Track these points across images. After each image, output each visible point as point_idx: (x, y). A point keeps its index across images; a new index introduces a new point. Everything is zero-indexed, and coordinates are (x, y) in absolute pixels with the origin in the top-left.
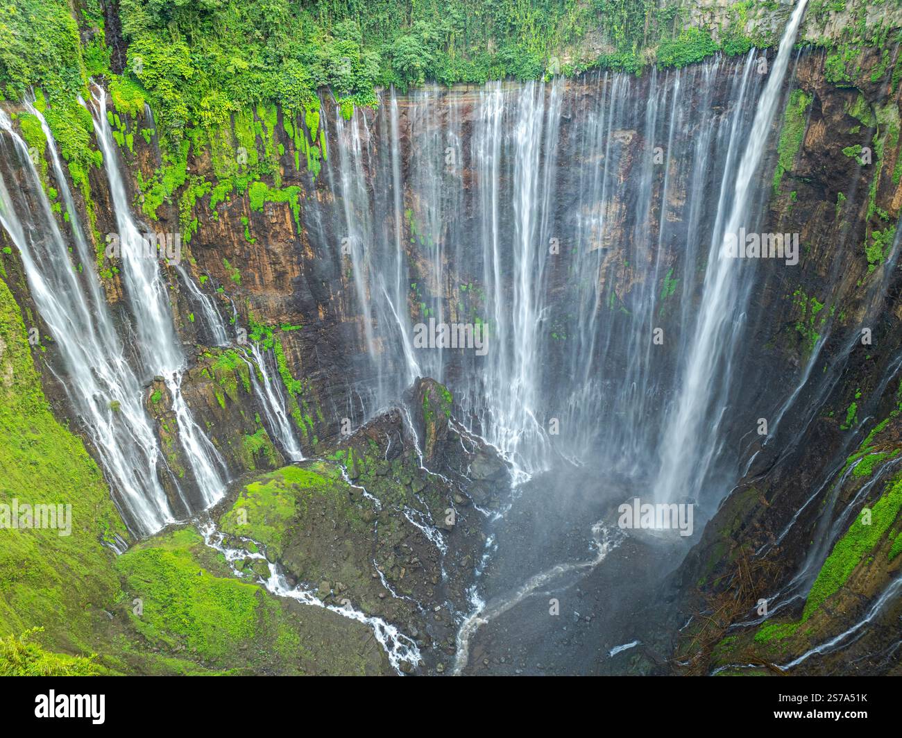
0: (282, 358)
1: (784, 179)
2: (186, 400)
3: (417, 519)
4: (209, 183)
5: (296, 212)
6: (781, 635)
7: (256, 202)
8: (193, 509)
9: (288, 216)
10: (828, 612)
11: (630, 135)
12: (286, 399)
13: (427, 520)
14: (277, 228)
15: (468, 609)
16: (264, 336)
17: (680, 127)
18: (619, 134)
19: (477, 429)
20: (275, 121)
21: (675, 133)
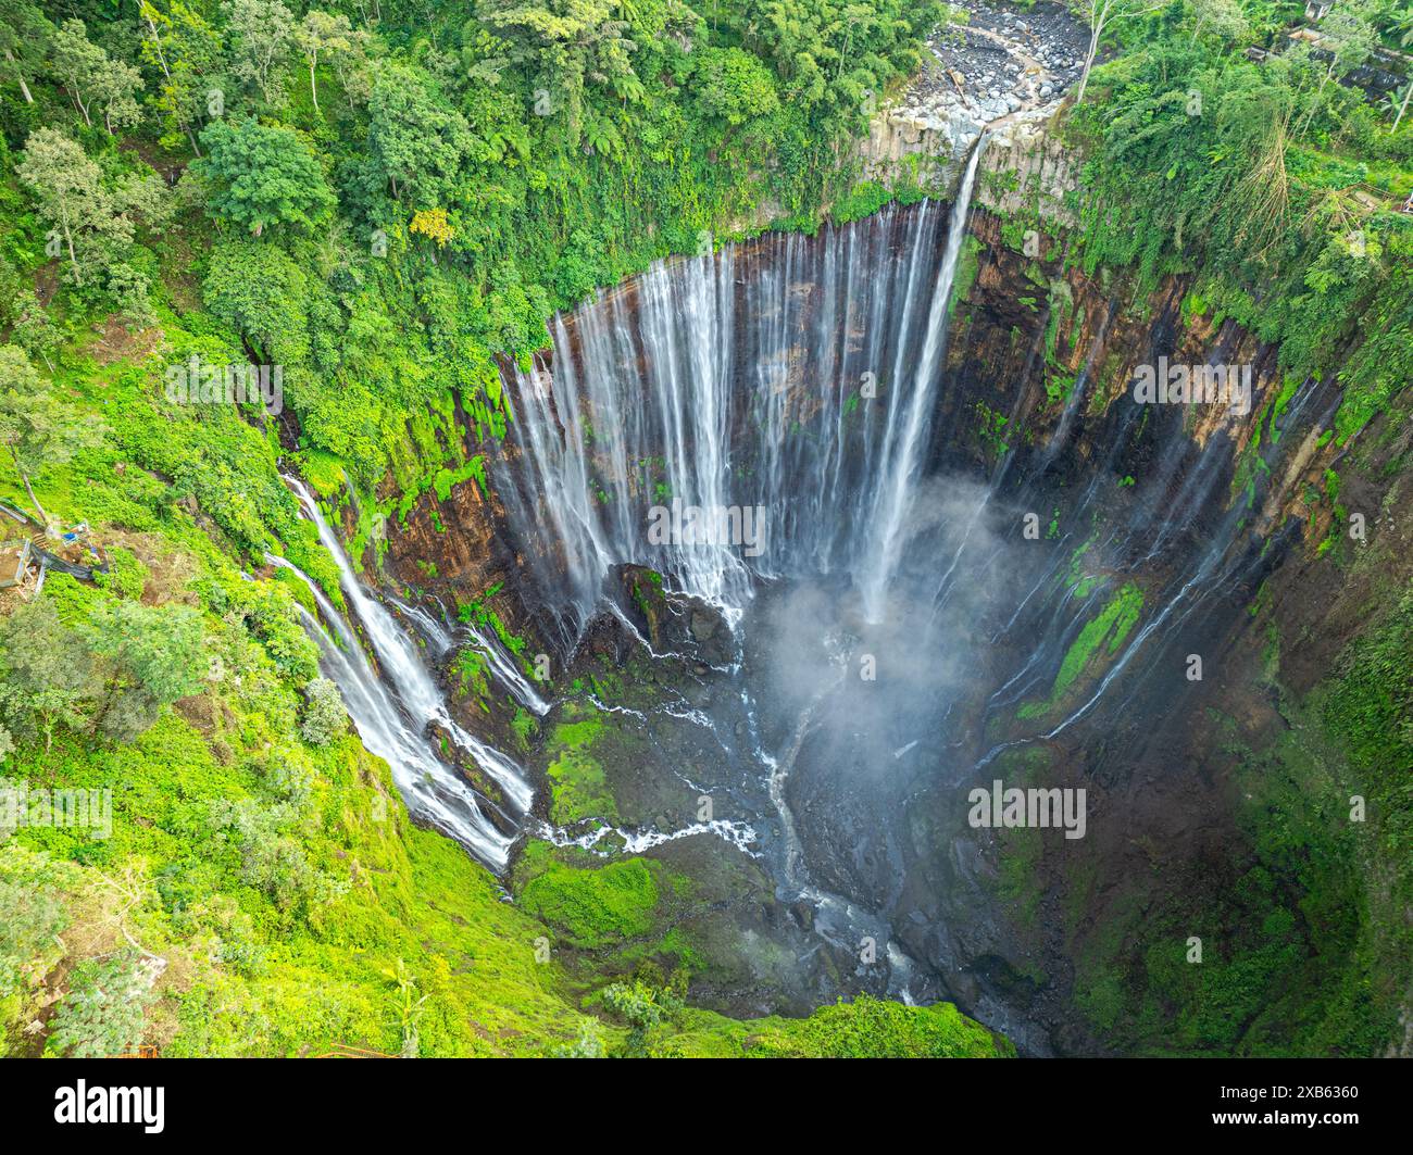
0: (500, 627)
1: (958, 306)
2: (466, 730)
3: (677, 710)
4: (395, 500)
5: (482, 480)
6: (1040, 712)
7: (444, 493)
8: (517, 821)
9: (474, 488)
10: (1072, 693)
11: (808, 287)
12: (514, 661)
13: (684, 706)
14: (467, 505)
15: (765, 771)
16: (473, 613)
17: (858, 272)
18: (798, 287)
19: (677, 586)
20: (453, 407)
21: (855, 278)
